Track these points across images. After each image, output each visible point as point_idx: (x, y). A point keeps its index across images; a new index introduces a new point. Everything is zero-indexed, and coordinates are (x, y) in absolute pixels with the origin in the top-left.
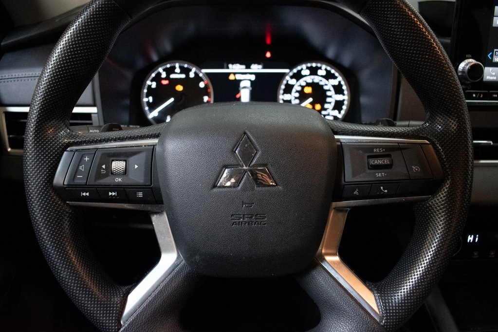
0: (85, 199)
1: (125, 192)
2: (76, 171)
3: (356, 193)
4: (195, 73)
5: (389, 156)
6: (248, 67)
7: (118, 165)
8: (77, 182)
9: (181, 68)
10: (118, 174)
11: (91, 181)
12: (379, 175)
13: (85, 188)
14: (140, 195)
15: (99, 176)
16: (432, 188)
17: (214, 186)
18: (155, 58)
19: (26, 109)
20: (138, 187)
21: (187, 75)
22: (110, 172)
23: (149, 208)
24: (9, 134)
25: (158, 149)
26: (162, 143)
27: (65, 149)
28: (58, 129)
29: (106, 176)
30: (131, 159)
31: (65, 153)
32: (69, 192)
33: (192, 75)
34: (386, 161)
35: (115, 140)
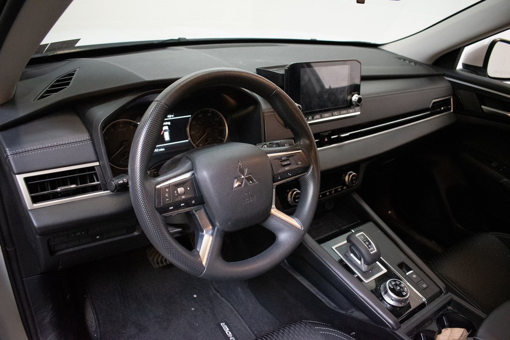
0: (171, 211)
1: (187, 202)
3: (279, 178)
5: (288, 160)
8: (167, 203)
10: (182, 195)
12: (287, 168)
13: (171, 204)
14: (193, 202)
16: (306, 169)
17: (233, 188)
20: (191, 199)
29: (177, 196)
32: (164, 209)
34: (288, 162)
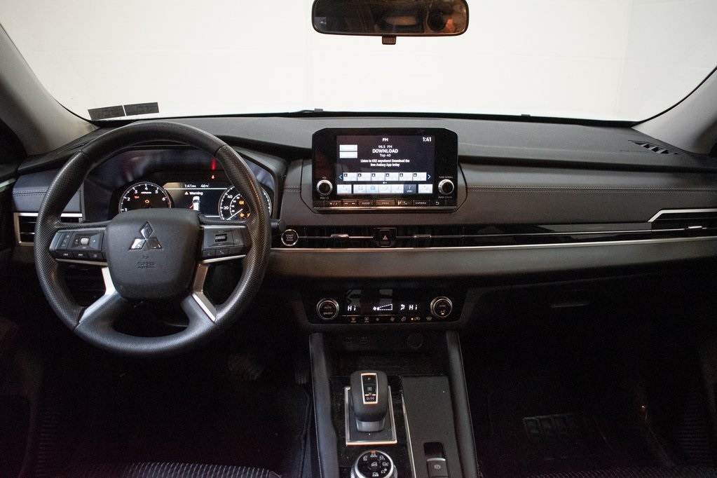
0: (66, 258)
1: (88, 255)
2: (62, 243)
3: (209, 255)
4: (159, 191)
5: (225, 234)
6: (199, 186)
7: (84, 240)
8: (62, 248)
9: (148, 186)
10: (84, 245)
11: (70, 248)
13: (66, 251)
14: (95, 256)
15: (74, 245)
17: (130, 248)
18: (130, 179)
19: (36, 215)
20: (95, 252)
21: (153, 192)
22: (80, 243)
23: (101, 264)
24: (21, 231)
25: (105, 232)
26: (107, 229)
27: (57, 231)
28: (53, 221)
29: (78, 245)
30: (92, 237)
31: (57, 233)
32: (57, 254)
33: (157, 192)
34: (223, 237)
35: (85, 227)
